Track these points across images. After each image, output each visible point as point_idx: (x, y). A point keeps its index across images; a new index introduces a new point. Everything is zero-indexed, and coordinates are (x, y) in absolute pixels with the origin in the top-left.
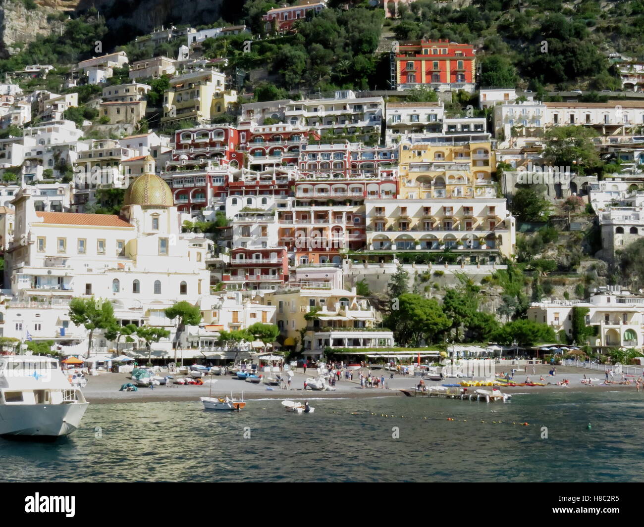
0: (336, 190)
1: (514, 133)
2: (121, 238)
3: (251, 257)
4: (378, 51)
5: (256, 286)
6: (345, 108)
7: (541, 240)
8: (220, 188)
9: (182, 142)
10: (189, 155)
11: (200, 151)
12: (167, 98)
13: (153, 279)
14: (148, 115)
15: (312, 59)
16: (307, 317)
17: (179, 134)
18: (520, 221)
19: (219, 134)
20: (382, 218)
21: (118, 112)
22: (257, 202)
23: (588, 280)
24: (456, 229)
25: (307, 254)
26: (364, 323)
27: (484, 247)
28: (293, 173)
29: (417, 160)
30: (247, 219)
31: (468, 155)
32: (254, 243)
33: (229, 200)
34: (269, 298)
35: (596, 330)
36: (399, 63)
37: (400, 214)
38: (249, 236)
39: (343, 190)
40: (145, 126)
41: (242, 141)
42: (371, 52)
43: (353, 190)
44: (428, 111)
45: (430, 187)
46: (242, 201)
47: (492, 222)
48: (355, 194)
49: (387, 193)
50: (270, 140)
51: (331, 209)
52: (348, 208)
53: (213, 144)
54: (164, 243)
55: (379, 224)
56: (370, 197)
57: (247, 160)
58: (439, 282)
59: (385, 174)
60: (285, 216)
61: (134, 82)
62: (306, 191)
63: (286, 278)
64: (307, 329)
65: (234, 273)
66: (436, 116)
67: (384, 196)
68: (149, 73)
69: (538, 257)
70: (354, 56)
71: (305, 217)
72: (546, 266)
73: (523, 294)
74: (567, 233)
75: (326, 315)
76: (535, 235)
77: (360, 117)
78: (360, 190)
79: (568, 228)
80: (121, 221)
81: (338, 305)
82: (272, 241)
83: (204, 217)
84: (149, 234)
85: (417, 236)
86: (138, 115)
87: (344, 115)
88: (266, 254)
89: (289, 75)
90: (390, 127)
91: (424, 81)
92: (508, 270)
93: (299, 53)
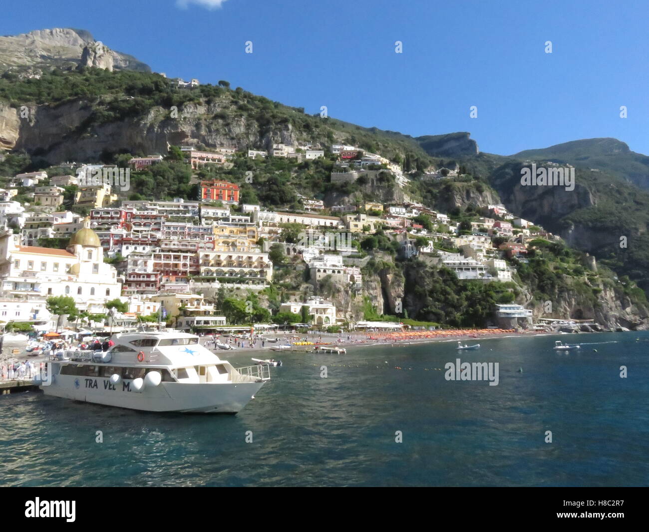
0: (183, 245)
1: (263, 225)
2: (69, 263)
3: (140, 277)
4: (191, 183)
5: (142, 293)
6: (179, 207)
7: (284, 274)
8: (117, 241)
9: (94, 215)
10: (98, 223)
11: (105, 221)
12: (77, 195)
13: (90, 286)
14: (64, 203)
15: (157, 183)
16: (180, 309)
17: (92, 211)
18: (274, 265)
19: (116, 213)
20: (208, 260)
21: (47, 200)
22: (140, 249)
23: (305, 293)
24: (245, 267)
25: (169, 277)
26: (209, 312)
27: (259, 276)
28: (159, 235)
29: (221, 233)
30: (136, 257)
31: (245, 233)
32: (139, 270)
33: (124, 247)
34: (154, 299)
35: (313, 317)
36: (203, 189)
37: (217, 258)
38: (137, 266)
39: (186, 245)
40: (62, 208)
41: (128, 218)
42: (188, 182)
43: (191, 246)
44: (222, 211)
45: (229, 247)
46: (132, 248)
47: (261, 264)
48: (192, 248)
49: (208, 248)
50: (144, 219)
51: (182, 254)
52: (189, 254)
53: (112, 218)
54: (96, 266)
55: (206, 263)
56: (200, 250)
57: (131, 228)
58: (238, 292)
59: (208, 239)
60: (158, 257)
61: (55, 186)
62: (166, 244)
63: (159, 289)
64: (180, 315)
65: (130, 285)
66: (226, 214)
67: (207, 249)
68: (62, 183)
69: (281, 282)
70: (179, 184)
71: (168, 258)
72: (287, 287)
73: (277, 299)
74: (295, 271)
75: (190, 308)
76: (281, 271)
77: (188, 212)
78: (195, 246)
79: (295, 269)
80: (68, 253)
81: (195, 303)
82: (150, 269)
83: (108, 255)
84: (86, 262)
85: (226, 269)
86: (59, 203)
87: (179, 210)
88: (149, 276)
89: (145, 189)
90: (204, 217)
91: (215, 198)
92: (271, 287)
93: (150, 180)
